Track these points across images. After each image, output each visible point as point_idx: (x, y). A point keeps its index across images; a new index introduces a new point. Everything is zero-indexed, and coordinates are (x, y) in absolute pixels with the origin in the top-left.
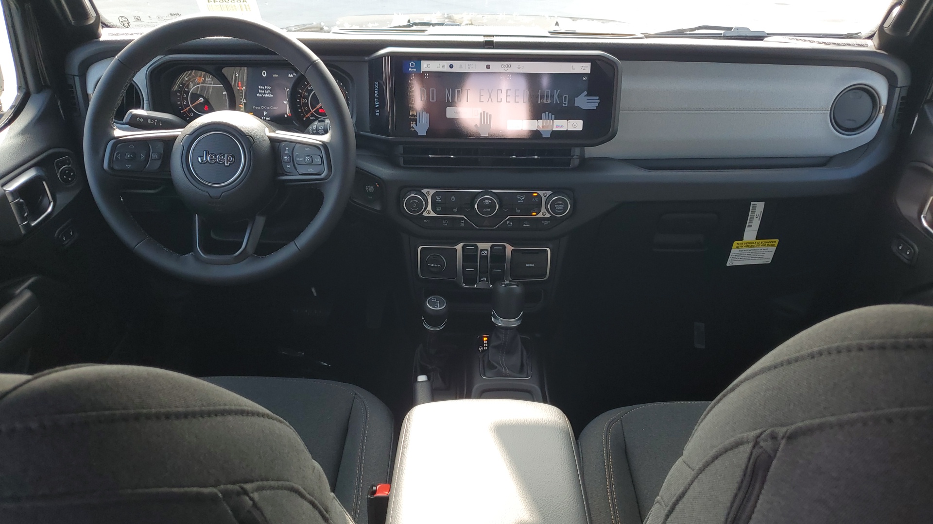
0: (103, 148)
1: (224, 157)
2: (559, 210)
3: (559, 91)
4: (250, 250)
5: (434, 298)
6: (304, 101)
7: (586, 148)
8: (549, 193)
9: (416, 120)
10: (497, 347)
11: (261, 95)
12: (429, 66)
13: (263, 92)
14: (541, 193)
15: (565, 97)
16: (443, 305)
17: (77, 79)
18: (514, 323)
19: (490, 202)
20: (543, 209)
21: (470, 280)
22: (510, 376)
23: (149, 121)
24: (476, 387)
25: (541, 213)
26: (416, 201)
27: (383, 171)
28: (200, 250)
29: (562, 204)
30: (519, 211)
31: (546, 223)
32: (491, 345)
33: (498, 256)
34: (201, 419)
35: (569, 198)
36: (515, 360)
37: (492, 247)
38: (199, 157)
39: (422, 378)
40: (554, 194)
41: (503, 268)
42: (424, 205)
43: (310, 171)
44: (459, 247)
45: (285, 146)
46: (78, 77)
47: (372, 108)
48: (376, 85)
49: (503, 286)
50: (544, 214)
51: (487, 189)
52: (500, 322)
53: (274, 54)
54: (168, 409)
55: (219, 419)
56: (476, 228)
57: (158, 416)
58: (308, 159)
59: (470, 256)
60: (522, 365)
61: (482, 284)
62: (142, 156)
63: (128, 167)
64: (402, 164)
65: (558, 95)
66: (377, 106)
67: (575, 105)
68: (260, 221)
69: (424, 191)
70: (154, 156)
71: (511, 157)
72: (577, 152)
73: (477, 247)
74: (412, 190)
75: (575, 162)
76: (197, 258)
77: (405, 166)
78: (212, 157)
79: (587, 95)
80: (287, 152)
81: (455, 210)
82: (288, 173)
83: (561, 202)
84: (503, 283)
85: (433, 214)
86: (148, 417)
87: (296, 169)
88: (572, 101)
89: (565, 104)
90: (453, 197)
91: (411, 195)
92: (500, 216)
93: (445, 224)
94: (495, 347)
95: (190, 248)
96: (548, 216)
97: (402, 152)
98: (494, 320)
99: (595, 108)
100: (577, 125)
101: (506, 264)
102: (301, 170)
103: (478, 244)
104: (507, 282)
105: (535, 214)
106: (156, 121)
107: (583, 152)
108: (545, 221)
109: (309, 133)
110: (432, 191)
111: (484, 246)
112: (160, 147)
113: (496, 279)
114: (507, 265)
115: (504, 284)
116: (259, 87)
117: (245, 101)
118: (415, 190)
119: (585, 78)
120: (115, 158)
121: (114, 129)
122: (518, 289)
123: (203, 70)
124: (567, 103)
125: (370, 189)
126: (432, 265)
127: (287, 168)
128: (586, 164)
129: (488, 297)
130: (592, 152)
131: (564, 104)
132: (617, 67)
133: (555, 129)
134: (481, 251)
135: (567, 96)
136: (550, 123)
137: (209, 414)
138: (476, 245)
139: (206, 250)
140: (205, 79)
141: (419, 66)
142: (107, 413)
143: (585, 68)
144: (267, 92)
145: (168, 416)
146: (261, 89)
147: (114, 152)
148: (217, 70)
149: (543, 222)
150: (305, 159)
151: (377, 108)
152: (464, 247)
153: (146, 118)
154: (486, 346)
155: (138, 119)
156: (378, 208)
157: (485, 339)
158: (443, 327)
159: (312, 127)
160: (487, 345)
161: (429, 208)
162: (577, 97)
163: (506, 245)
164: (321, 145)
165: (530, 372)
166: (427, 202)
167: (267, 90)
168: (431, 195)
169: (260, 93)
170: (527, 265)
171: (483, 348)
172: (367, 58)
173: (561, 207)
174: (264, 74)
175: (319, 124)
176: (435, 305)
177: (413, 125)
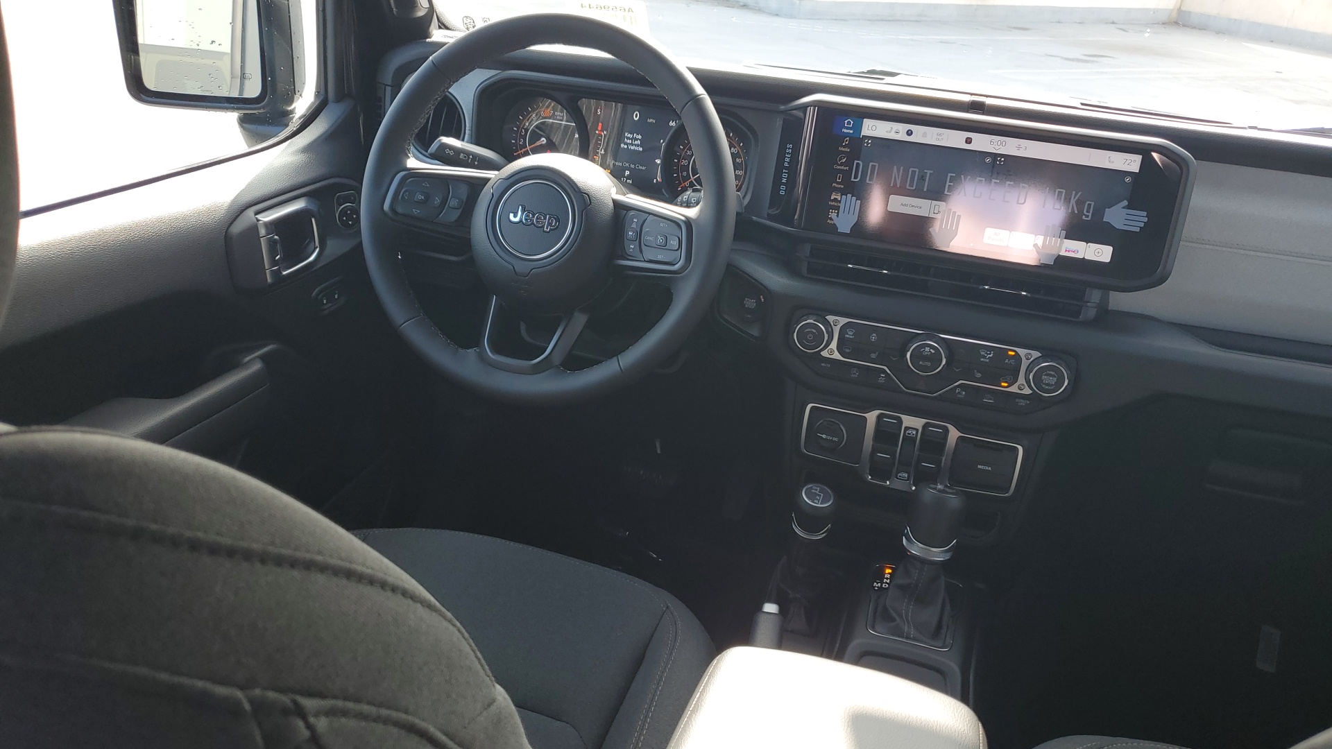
0: (388, 181)
1: (545, 218)
2: (1048, 385)
3: (1080, 193)
4: (557, 360)
5: (816, 488)
6: (684, 162)
7: (1112, 293)
8: (1035, 354)
9: (838, 208)
10: (903, 588)
11: (626, 147)
12: (874, 128)
13: (629, 141)
14: (1022, 352)
15: (1089, 205)
16: (829, 501)
17: (389, 89)
18: (938, 554)
19: (933, 351)
20: (1021, 380)
21: (881, 471)
22: (914, 639)
23: (462, 156)
24: (856, 643)
25: (1017, 384)
26: (814, 331)
27: (774, 279)
28: (488, 346)
29: (1055, 377)
30: (979, 375)
31: (1022, 403)
32: (893, 583)
33: (932, 443)
34: (258, 565)
35: (1068, 367)
36: (930, 615)
37: (925, 426)
38: (512, 213)
39: (770, 608)
40: (1045, 357)
41: (938, 463)
42: (826, 338)
43: (660, 258)
44: (872, 417)
45: (633, 216)
46: (390, 88)
47: (777, 182)
48: (789, 148)
49: (930, 493)
50: (1020, 387)
51: (932, 330)
52: (916, 549)
53: (651, 85)
54: (200, 535)
55: (296, 573)
56: (904, 391)
57: (175, 542)
58: (660, 240)
59: (886, 434)
60: (939, 626)
61: (900, 482)
62: (437, 201)
63: (416, 212)
64: (804, 271)
65: (1078, 199)
66: (784, 181)
67: (1104, 220)
68: (580, 320)
69: (830, 318)
70: (453, 202)
71: (981, 287)
72: (1095, 296)
73: (900, 421)
74: (812, 314)
75: (1091, 313)
76: (482, 358)
77: (810, 276)
78: (528, 216)
79: (1128, 207)
80: (634, 226)
81: (873, 356)
82: (631, 256)
83: (1053, 373)
84: (932, 486)
85: (837, 356)
86: (157, 538)
87: (641, 251)
88: (1099, 213)
89: (1087, 216)
90: (874, 335)
91: (809, 321)
92: (946, 377)
93: (855, 374)
94: (901, 587)
95: (476, 342)
96: (1027, 391)
97: (808, 254)
98: (907, 544)
99: (1138, 230)
100: (1101, 253)
101: (944, 458)
102: (649, 254)
103: (903, 417)
104: (940, 487)
105: (1006, 385)
106: (471, 157)
107: (1105, 300)
108: (1019, 398)
109: (676, 205)
110: (843, 321)
111: (912, 422)
112: (463, 191)
113: (923, 478)
114: (945, 460)
115: (935, 489)
116: (626, 134)
117: (603, 152)
118: (816, 314)
119: (1128, 180)
120: (400, 197)
121: (409, 157)
122: (954, 501)
123: (553, 99)
124: (1090, 215)
125: (750, 303)
126: (824, 436)
127: (630, 248)
128: (1108, 319)
129: (903, 504)
130: (1122, 301)
131: (1085, 215)
132: (1188, 170)
133: (1063, 253)
134: (907, 428)
135: (1093, 203)
136: (1056, 243)
137: (279, 561)
138: (900, 417)
139: (496, 349)
140: (554, 113)
141: (858, 127)
142: (86, 514)
143: (1131, 163)
144: (636, 142)
145: (195, 546)
146: (628, 138)
147: (402, 189)
148: (571, 101)
149: (1017, 400)
150: (656, 238)
151: (784, 184)
152: (879, 417)
153: (458, 151)
154: (886, 583)
155: (447, 151)
156: (755, 332)
157: (888, 571)
158: (824, 535)
159: (682, 198)
160: (888, 581)
161: (834, 345)
162: (1109, 208)
163: (950, 427)
164: (683, 221)
165: (949, 641)
166: (831, 337)
167: (637, 140)
168: (839, 326)
169: (625, 144)
170: (979, 467)
171: (881, 585)
172: (782, 107)
173: (1053, 380)
174: (636, 117)
175: (693, 194)
176: (814, 499)
177: (833, 215)
